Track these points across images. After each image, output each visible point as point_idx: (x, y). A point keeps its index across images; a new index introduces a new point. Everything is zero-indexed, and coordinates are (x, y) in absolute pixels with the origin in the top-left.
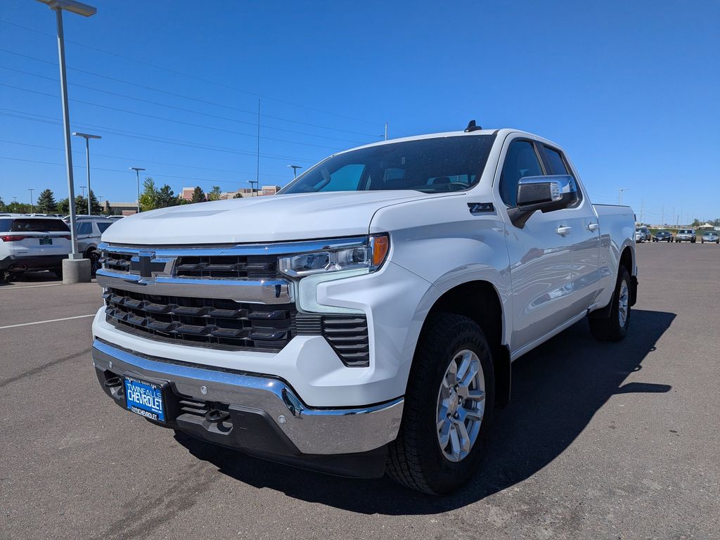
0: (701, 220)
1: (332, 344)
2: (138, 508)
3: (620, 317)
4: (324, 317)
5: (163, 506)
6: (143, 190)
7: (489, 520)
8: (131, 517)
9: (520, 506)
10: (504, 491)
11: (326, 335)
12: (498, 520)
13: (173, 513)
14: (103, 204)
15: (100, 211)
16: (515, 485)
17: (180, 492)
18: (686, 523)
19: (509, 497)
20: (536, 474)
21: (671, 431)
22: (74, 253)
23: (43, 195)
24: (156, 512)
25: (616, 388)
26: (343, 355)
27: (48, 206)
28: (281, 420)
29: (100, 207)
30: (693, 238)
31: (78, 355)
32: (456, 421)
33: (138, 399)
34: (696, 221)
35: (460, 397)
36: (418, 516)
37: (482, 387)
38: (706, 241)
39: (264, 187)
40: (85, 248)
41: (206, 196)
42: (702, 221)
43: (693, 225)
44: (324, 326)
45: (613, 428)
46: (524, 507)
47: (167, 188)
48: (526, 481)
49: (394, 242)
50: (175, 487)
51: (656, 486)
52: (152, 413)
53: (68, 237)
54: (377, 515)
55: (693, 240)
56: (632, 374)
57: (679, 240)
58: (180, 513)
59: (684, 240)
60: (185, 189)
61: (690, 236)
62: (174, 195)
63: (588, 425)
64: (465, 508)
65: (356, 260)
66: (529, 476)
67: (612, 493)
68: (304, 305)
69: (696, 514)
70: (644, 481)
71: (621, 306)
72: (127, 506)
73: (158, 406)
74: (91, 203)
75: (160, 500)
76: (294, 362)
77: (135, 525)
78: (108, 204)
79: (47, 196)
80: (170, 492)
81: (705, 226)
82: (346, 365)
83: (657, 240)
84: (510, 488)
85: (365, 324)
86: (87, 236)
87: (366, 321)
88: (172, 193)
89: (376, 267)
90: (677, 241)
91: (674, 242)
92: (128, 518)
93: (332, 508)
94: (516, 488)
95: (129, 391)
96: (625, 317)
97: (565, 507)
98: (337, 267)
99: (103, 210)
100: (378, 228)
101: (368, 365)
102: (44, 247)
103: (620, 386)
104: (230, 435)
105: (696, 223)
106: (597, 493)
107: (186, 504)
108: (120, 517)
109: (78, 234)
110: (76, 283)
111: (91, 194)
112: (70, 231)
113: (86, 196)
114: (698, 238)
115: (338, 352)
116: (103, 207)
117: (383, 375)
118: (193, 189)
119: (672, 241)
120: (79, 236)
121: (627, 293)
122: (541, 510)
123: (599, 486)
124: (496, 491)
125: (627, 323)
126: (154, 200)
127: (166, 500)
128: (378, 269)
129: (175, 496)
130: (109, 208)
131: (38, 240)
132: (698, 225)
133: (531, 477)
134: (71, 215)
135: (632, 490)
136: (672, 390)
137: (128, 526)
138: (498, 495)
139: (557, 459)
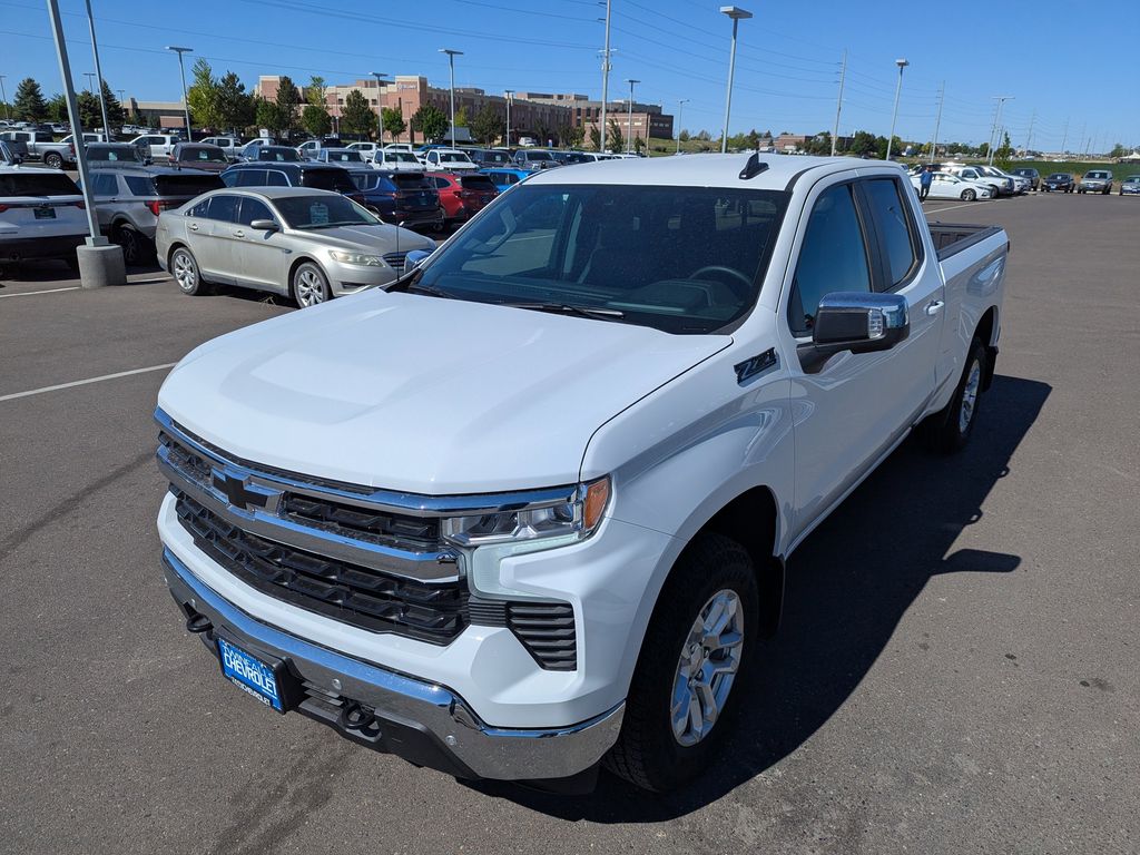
0: (1126, 146)
1: (522, 639)
2: (253, 805)
3: (962, 415)
4: (510, 604)
5: (285, 801)
6: (192, 80)
7: (737, 832)
8: (246, 823)
9: (781, 805)
10: (760, 777)
11: (512, 628)
12: (749, 834)
13: (301, 816)
14: (126, 104)
15: (124, 120)
16: (776, 765)
17: (309, 774)
18: (1003, 840)
19: (767, 789)
20: (806, 743)
21: (1008, 656)
22: (93, 236)
23: (23, 88)
24: (279, 813)
25: (937, 561)
26: (539, 654)
27: (34, 109)
28: (451, 740)
29: (121, 110)
30: (1106, 186)
31: (129, 468)
32: (700, 684)
33: (241, 670)
34: (1118, 147)
35: (706, 648)
36: (640, 824)
37: (740, 627)
38: (1127, 191)
39: (398, 78)
40: (110, 221)
41: (300, 91)
42: (1128, 148)
43: (1113, 154)
44: (510, 616)
45: (925, 647)
46: (787, 808)
47: (232, 78)
48: (793, 756)
49: (617, 486)
50: (301, 763)
51: (972, 768)
52: (264, 695)
53: (81, 205)
54: (583, 823)
55: (1106, 190)
56: (967, 529)
57: (1083, 190)
58: (313, 815)
59: (1091, 190)
60: (263, 78)
61: (1102, 183)
62: (247, 92)
63: (891, 641)
64: (704, 809)
65: (559, 520)
66: (796, 747)
67: (909, 780)
68: (480, 584)
69: (1019, 824)
70: (957, 758)
71: (966, 398)
72: (236, 799)
73: (271, 688)
74: (106, 104)
75: (281, 789)
76: (468, 669)
77: (252, 838)
78: (134, 104)
79: (30, 90)
80: (295, 773)
81: (1131, 157)
82: (543, 667)
83: (1048, 189)
84: (769, 770)
85: (571, 615)
86: (110, 198)
87: (572, 611)
88: (242, 88)
89: (588, 529)
90: (1079, 192)
91: (1075, 191)
92: (240, 825)
93: (522, 809)
94: (777, 771)
95: (226, 655)
96: (969, 414)
97: (843, 809)
98: (531, 531)
99: (127, 114)
100: (593, 472)
101: (574, 668)
102: (42, 223)
103: (945, 558)
104: (378, 741)
105: (1117, 152)
106: (889, 781)
107: (320, 798)
108: (230, 823)
109: (95, 193)
110: (104, 286)
111: (105, 88)
112: (82, 194)
113: (96, 91)
114: (1116, 185)
115: (531, 650)
116: (126, 110)
117: (596, 685)
118: (276, 78)
119: (1072, 191)
120: (97, 198)
121: (978, 378)
122: (808, 814)
123: (893, 767)
124: (748, 776)
125: (971, 425)
126: (213, 99)
127: (291, 789)
128: (592, 533)
129: (302, 782)
130: (138, 111)
131: (31, 212)
132: (1120, 155)
133: (800, 748)
134: (74, 135)
135: (939, 776)
136: (1021, 566)
137: (242, 839)
138: (751, 784)
139: (839, 712)
